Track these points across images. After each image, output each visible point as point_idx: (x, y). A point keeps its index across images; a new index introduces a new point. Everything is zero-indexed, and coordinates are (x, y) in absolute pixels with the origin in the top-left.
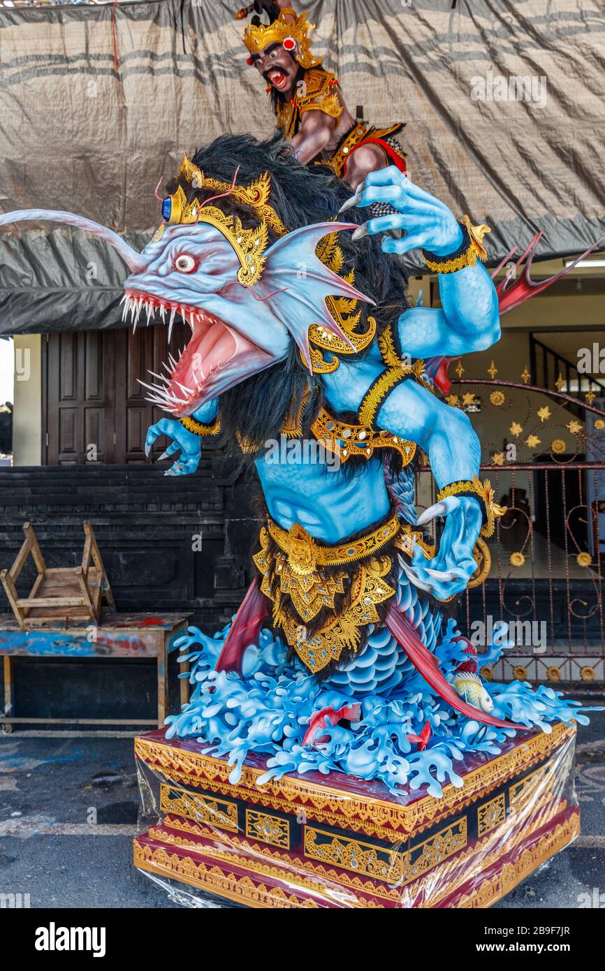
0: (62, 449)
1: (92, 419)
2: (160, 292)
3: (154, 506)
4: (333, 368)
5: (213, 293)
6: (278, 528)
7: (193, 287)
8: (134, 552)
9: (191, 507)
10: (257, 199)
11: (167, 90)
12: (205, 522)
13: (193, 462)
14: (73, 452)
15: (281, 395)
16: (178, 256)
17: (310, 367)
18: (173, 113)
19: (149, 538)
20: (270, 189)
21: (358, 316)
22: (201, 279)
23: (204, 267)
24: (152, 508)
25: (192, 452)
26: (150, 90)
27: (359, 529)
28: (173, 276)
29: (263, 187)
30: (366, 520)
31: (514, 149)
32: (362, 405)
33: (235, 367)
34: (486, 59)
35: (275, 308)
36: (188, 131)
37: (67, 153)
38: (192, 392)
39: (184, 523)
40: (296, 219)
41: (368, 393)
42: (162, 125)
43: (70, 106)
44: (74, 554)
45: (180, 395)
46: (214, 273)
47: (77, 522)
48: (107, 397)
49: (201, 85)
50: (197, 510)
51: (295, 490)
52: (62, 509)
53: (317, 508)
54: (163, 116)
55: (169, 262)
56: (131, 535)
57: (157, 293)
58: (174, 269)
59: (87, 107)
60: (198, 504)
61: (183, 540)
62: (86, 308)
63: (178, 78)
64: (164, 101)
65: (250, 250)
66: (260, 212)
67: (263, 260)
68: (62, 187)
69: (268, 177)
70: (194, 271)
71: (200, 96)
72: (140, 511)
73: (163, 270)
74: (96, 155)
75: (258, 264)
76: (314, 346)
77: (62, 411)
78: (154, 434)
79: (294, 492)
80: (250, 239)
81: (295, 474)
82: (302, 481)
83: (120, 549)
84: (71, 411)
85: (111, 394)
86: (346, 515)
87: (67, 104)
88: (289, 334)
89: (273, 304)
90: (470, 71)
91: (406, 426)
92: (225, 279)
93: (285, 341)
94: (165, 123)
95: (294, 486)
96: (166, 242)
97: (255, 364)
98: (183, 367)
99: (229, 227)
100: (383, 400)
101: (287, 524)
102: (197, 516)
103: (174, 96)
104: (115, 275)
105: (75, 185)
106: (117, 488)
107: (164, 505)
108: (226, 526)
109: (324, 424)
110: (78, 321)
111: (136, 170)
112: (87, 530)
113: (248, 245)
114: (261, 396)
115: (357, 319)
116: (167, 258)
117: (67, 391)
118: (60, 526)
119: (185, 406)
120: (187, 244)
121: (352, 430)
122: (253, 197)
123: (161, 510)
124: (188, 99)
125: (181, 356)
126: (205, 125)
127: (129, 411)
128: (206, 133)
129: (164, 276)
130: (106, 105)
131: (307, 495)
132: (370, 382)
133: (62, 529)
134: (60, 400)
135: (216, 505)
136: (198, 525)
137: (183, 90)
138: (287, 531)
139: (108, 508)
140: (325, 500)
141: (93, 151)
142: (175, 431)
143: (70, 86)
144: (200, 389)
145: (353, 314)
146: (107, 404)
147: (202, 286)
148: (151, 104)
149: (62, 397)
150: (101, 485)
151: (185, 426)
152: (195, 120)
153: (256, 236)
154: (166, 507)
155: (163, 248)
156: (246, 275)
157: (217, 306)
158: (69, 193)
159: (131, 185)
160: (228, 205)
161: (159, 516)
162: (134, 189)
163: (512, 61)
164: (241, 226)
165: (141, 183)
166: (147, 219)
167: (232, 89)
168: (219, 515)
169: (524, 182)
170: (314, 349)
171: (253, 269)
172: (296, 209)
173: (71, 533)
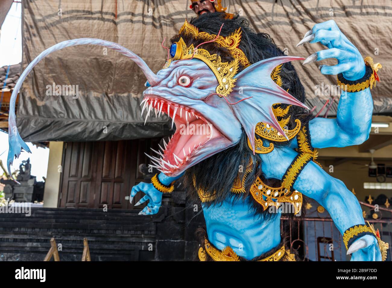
0: (68, 201)
1: (84, 187)
2: (168, 97)
3: (120, 231)
4: (269, 150)
5: (200, 100)
6: (214, 249)
7: (189, 95)
8: (106, 256)
9: (139, 233)
10: (231, 45)
11: (138, 30)
12: (146, 241)
13: (156, 207)
14: (73, 202)
15: (234, 166)
16: (181, 76)
17: (254, 150)
18: (140, 41)
19: (115, 249)
20: (241, 38)
21: (289, 119)
22: (193, 91)
23: (196, 84)
24: (118, 232)
25: (157, 202)
26: (130, 30)
27: (266, 251)
28: (177, 88)
29: (237, 37)
30: (269, 247)
31: (300, 67)
32: (286, 174)
33: (210, 146)
34: (288, 25)
35: (236, 112)
36: (147, 49)
37: (88, 56)
38: (181, 161)
39: (134, 241)
40: (257, 56)
41: (290, 167)
42: (134, 46)
43: (91, 34)
44: (75, 255)
45: (173, 163)
46: (201, 88)
47: (78, 238)
48: (92, 176)
49: (155, 29)
50: (142, 234)
51: (231, 226)
52: (71, 231)
53: (243, 238)
54: (135, 42)
55: (175, 79)
56: (106, 246)
57: (166, 98)
58: (178, 84)
59: (99, 35)
60: (143, 231)
61: (134, 250)
62: (90, 130)
63: (144, 25)
64: (136, 35)
65: (225, 74)
66: (233, 53)
67: (234, 80)
68: (84, 71)
69: (240, 31)
70: (189, 86)
71: (154, 34)
72: (112, 234)
73: (170, 84)
74: (102, 58)
75: (231, 83)
76: (257, 137)
77: (70, 182)
78: (135, 191)
79: (230, 227)
80: (226, 68)
81: (232, 216)
82: (236, 221)
83: (99, 254)
84: (74, 182)
85: (94, 175)
86: (259, 243)
87: (90, 33)
88: (243, 129)
89: (235, 109)
90: (281, 31)
91: (313, 189)
92: (209, 92)
93: (239, 133)
94: (136, 45)
95: (230, 224)
96: (173, 69)
97: (222, 145)
98: (171, 147)
99: (212, 61)
100: (300, 171)
101: (221, 246)
102: (141, 237)
103: (141, 33)
104: (106, 115)
105: (90, 71)
106: (101, 221)
107: (125, 231)
108: (157, 243)
109: (257, 185)
110: (86, 136)
111: (120, 66)
112: (85, 244)
113: (224, 72)
114: (221, 167)
115: (287, 121)
116: (173, 77)
117: (73, 172)
118: (68, 241)
119: (175, 170)
120: (186, 70)
121: (272, 191)
122: (229, 43)
123: (123, 234)
124: (148, 35)
125: (170, 141)
126: (155, 47)
127: (103, 184)
128: (156, 51)
129: (171, 88)
130: (109, 35)
131: (239, 229)
132: (291, 160)
133: (70, 242)
134: (69, 177)
135: (152, 232)
136: (141, 242)
137: (146, 30)
138: (220, 251)
139: (95, 231)
140: (249, 233)
141: (100, 56)
142: (149, 189)
143: (92, 25)
144: (187, 159)
145: (285, 117)
146: (92, 180)
147: (195, 95)
148: (130, 36)
149: (71, 175)
150: (92, 219)
151: (155, 187)
152: (150, 45)
153: (230, 66)
154: (126, 232)
155: (170, 72)
156: (221, 90)
157: (202, 107)
158: (87, 75)
159: (117, 73)
160: (212, 48)
161: (122, 237)
162: (119, 75)
163: (300, 27)
164: (220, 60)
165: (122, 72)
166: (124, 89)
167: (170, 31)
168: (152, 238)
169: (305, 82)
170: (257, 139)
171: (227, 86)
172: (258, 50)
173: (74, 244)
